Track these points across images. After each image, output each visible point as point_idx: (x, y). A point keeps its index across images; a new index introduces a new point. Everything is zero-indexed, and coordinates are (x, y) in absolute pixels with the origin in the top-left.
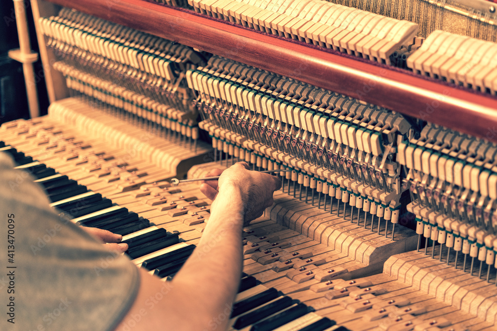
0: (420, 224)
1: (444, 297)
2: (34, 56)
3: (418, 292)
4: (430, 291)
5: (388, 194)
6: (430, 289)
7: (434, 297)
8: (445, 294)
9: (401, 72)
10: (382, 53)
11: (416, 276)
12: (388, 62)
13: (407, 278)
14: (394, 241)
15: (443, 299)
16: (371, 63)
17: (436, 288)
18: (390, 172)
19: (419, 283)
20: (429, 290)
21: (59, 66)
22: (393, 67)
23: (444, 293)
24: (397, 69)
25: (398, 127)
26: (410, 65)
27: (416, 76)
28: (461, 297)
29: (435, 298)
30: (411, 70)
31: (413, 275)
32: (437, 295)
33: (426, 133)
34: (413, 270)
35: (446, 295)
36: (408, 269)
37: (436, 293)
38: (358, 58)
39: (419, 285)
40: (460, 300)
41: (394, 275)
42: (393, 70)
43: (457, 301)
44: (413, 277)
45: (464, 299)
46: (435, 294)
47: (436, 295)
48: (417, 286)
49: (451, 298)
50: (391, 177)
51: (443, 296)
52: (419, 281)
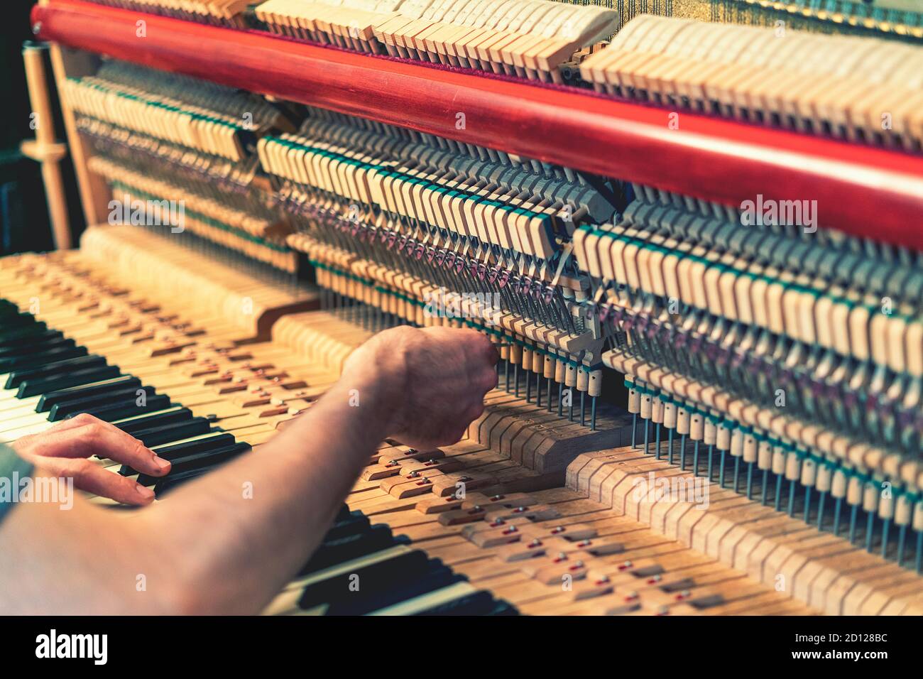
0: (633, 393)
1: (664, 526)
2: (59, 150)
3: (622, 519)
4: (640, 517)
5: (574, 336)
6: (641, 511)
7: (648, 526)
8: (665, 520)
9: (576, 93)
10: (542, 58)
11: (617, 487)
12: (555, 77)
13: (603, 493)
14: (595, 432)
15: (662, 528)
16: (529, 84)
17: (650, 508)
18: (577, 294)
19: (623, 501)
20: (638, 513)
21: (100, 166)
22: (564, 87)
23: (662, 517)
24: (571, 89)
25: (586, 206)
26: (586, 77)
27: (599, 97)
28: (691, 524)
29: (649, 528)
30: (590, 86)
31: (612, 487)
32: (652, 523)
33: (631, 214)
34: (614, 478)
35: (668, 522)
36: (606, 476)
37: (651, 519)
38: (508, 78)
39: (622, 505)
40: (689, 530)
41: (584, 489)
42: (563, 91)
43: (685, 532)
44: (613, 489)
45: (696, 528)
46: (648, 521)
47: (650, 523)
48: (620, 507)
49: (675, 526)
50: (579, 304)
51: (662, 524)
52: (623, 496)
